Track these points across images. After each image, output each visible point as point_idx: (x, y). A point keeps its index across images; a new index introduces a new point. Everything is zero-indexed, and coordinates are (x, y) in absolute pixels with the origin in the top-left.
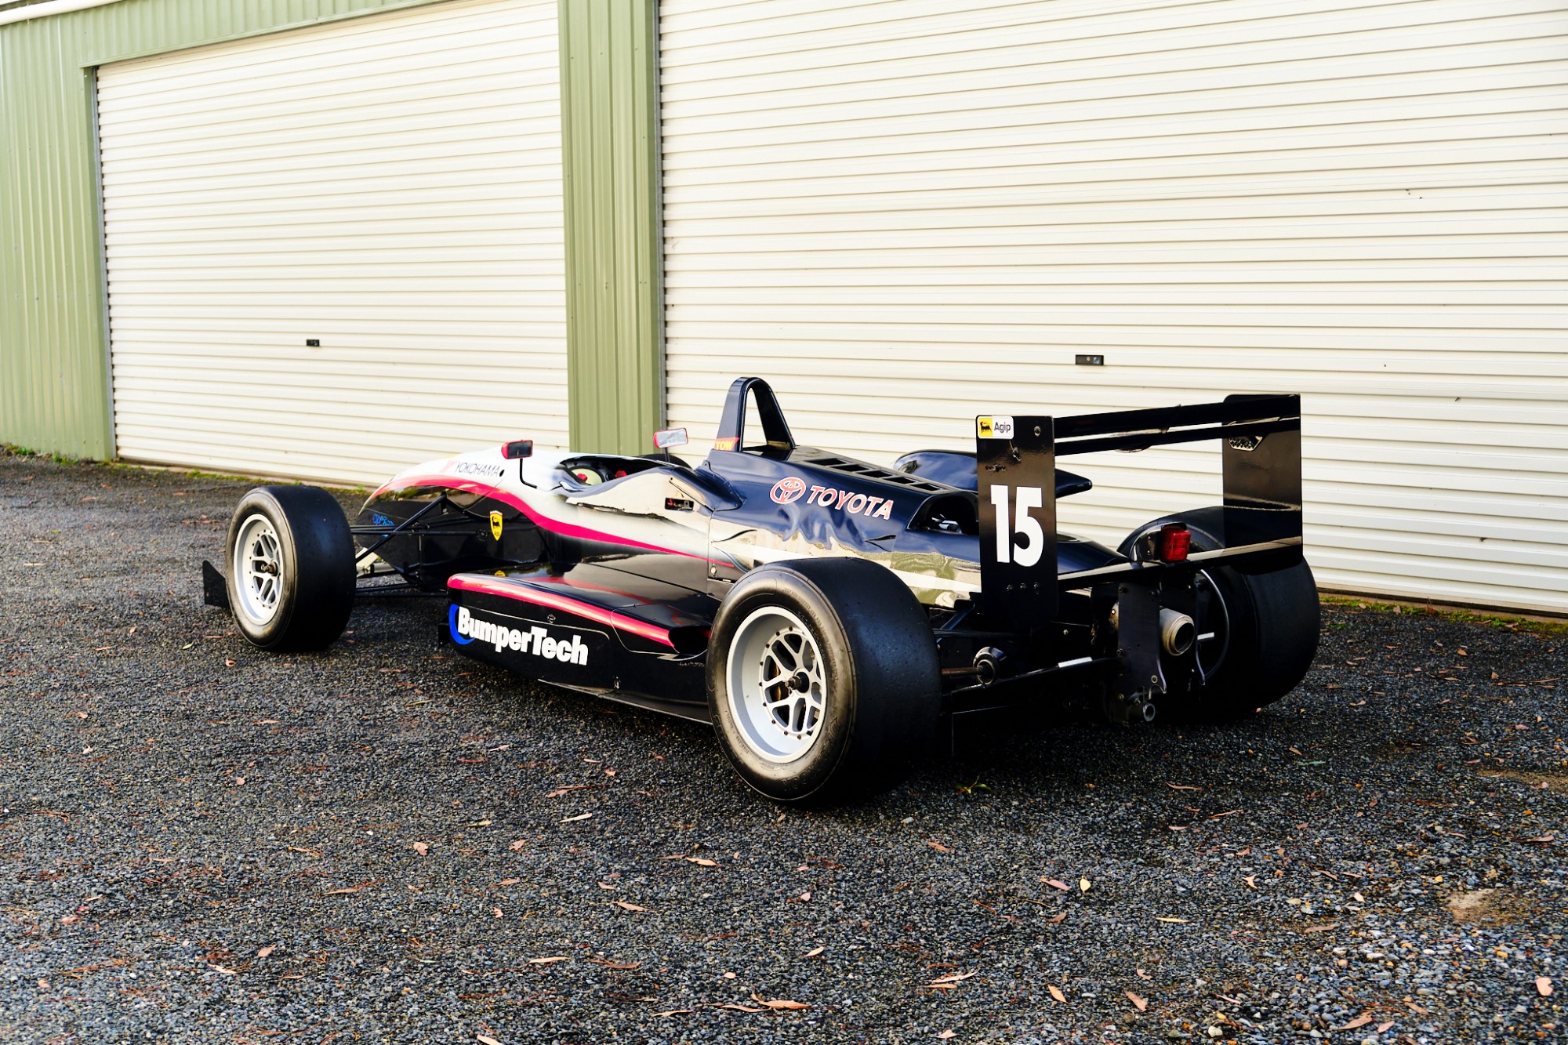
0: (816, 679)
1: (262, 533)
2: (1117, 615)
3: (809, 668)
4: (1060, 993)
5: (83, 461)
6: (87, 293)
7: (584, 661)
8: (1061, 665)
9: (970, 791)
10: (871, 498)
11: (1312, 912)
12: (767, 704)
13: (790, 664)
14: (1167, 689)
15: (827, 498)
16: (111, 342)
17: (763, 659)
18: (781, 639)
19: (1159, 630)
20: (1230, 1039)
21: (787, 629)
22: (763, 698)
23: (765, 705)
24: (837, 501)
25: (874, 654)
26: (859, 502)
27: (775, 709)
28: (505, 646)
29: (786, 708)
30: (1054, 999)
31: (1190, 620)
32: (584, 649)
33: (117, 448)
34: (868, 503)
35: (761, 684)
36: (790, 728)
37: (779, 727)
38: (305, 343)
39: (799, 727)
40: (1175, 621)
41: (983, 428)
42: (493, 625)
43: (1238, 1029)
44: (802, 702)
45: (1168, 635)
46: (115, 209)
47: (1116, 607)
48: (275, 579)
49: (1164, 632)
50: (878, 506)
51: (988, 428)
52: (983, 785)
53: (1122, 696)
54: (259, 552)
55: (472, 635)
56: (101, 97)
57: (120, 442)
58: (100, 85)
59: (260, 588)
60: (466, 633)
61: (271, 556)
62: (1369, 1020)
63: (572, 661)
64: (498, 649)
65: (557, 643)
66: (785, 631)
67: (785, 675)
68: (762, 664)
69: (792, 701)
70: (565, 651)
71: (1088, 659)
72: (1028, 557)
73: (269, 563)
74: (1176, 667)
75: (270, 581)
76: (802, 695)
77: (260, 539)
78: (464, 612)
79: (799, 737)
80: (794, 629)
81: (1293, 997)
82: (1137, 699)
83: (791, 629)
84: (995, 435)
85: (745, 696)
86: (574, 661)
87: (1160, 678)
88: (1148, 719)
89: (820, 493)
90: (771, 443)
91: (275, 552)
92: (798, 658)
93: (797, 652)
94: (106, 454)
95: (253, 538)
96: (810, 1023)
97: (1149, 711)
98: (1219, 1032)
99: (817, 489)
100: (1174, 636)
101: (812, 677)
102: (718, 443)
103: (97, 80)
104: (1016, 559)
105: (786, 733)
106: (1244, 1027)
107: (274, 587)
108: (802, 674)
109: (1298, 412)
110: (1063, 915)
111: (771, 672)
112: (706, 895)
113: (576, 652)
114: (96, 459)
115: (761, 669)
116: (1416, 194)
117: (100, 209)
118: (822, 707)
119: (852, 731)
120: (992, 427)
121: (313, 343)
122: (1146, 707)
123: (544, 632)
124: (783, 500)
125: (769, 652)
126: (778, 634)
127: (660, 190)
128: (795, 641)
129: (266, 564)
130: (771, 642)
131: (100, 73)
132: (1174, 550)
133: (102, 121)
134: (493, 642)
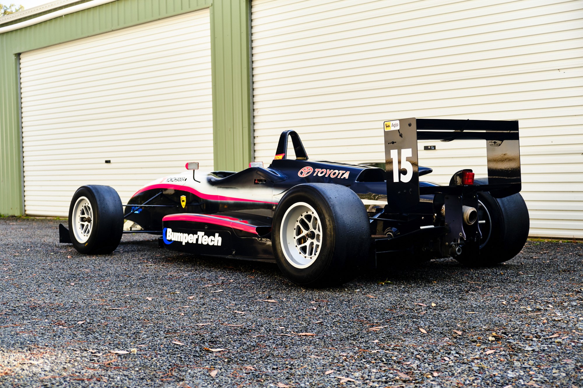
0: (318, 233)
1: (84, 205)
2: (444, 209)
3: (315, 229)
4: (425, 331)
5: (10, 216)
6: (14, 146)
7: (220, 244)
8: (421, 228)
9: (384, 284)
10: (340, 171)
11: (531, 310)
12: (297, 246)
13: (307, 227)
14: (466, 238)
15: (322, 173)
16: (24, 167)
17: (296, 227)
18: (303, 217)
19: (462, 213)
20: (499, 341)
21: (306, 213)
22: (296, 243)
23: (296, 246)
24: (326, 173)
25: (342, 218)
26: (335, 173)
27: (301, 247)
28: (186, 242)
29: (306, 247)
30: (422, 332)
31: (475, 210)
32: (220, 239)
33: (25, 211)
34: (339, 173)
35: (295, 238)
36: (307, 255)
37: (303, 255)
38: (104, 162)
39: (311, 254)
40: (468, 210)
41: (387, 126)
42: (182, 234)
43: (501, 338)
44: (312, 244)
45: (466, 216)
46: (26, 112)
47: (444, 206)
48: (89, 224)
49: (464, 214)
50: (343, 174)
51: (389, 126)
52: (389, 282)
53: (447, 243)
54: (83, 213)
55: (172, 240)
56: (21, 66)
57: (26, 208)
58: (21, 61)
59: (83, 228)
60: (170, 239)
61: (88, 215)
62: (558, 336)
63: (215, 245)
64: (184, 244)
65: (209, 237)
66: (305, 214)
67: (305, 232)
68: (295, 229)
69: (308, 244)
70: (212, 241)
71: (433, 226)
72: (406, 179)
73: (87, 217)
74: (470, 230)
75: (88, 225)
76: (312, 241)
77: (83, 208)
78: (169, 230)
79: (311, 258)
80: (308, 212)
81: (525, 330)
82: (453, 245)
83: (307, 213)
84: (392, 129)
85: (288, 243)
86: (216, 244)
87: (463, 234)
88: (459, 254)
89: (319, 171)
90: (298, 158)
91: (89, 212)
92: (310, 225)
93: (310, 222)
94: (20, 213)
95: (81, 208)
96: (317, 339)
97: (459, 250)
98: (494, 339)
99: (318, 170)
100: (468, 216)
101: (316, 232)
102: (276, 157)
103: (20, 59)
104: (401, 180)
105: (305, 257)
106: (504, 337)
107: (89, 227)
108: (312, 232)
109: (517, 129)
110: (425, 312)
111: (299, 232)
112: (272, 309)
113: (217, 240)
114: (16, 215)
115: (295, 231)
116: (562, 71)
117: (20, 112)
118: (320, 244)
119: (333, 251)
120: (391, 126)
121: (108, 162)
122: (457, 248)
123: (203, 233)
124: (303, 175)
125: (298, 224)
126: (302, 215)
127: (252, 90)
128: (309, 217)
129: (85, 218)
130: (299, 219)
131: (21, 56)
132: (468, 180)
133: (21, 76)
134: (181, 241)
